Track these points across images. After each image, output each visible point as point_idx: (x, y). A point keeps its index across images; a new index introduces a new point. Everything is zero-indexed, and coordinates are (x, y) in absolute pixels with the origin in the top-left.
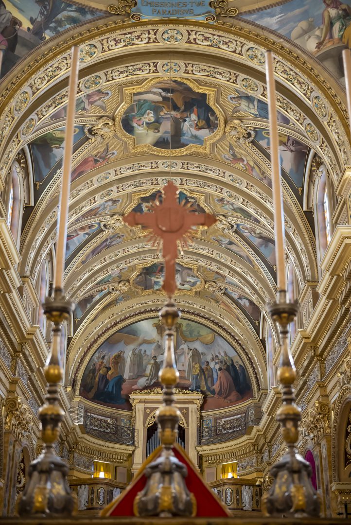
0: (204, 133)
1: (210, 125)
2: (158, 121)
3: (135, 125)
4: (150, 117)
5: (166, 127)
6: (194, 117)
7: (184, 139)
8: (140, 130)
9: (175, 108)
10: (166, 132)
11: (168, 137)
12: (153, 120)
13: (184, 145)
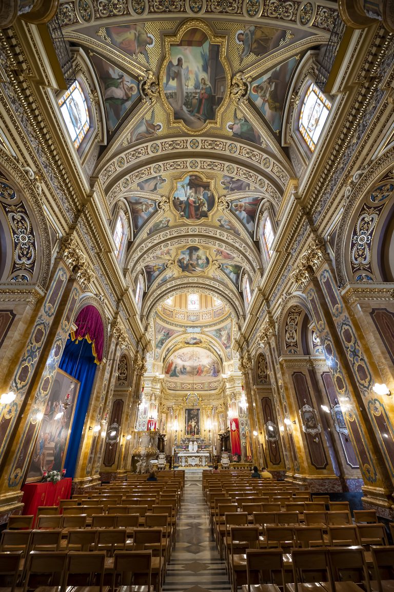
0: (181, 257)
1: (180, 261)
2: (197, 259)
3: (205, 260)
4: (200, 262)
5: (194, 257)
6: (185, 262)
7: (188, 252)
8: (204, 257)
9: (191, 264)
10: (194, 254)
11: (194, 252)
12: (199, 260)
13: (188, 249)
